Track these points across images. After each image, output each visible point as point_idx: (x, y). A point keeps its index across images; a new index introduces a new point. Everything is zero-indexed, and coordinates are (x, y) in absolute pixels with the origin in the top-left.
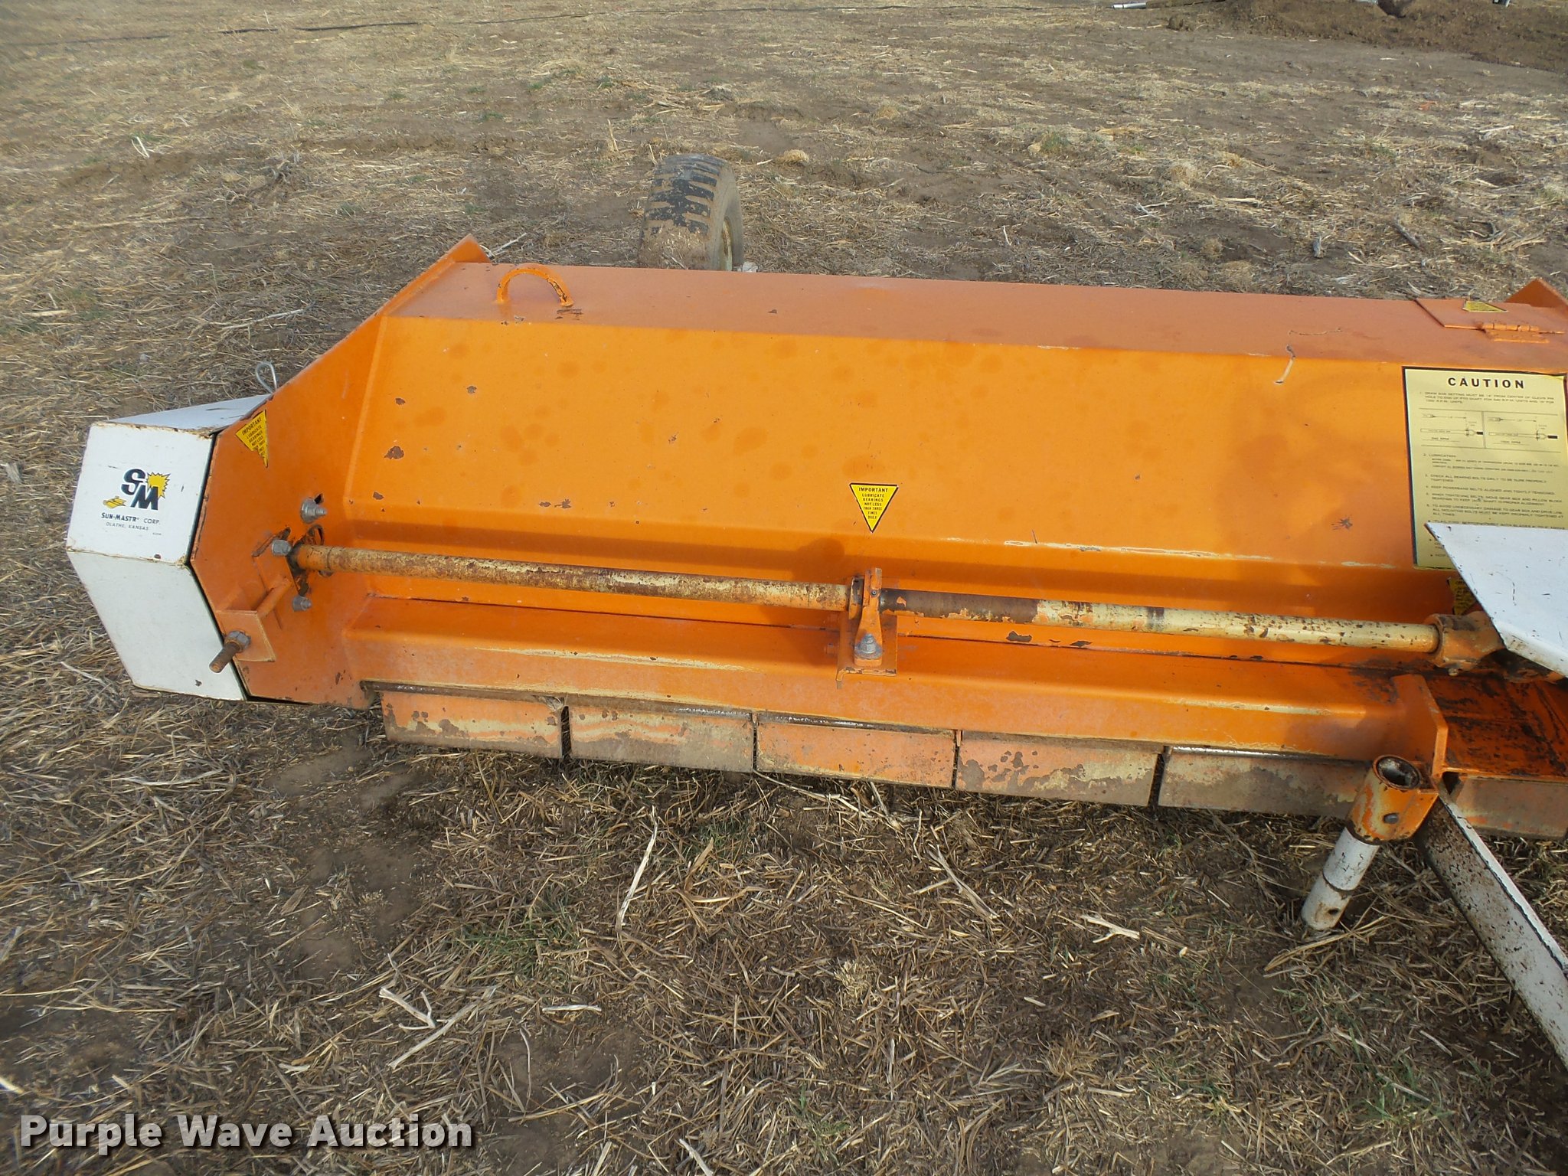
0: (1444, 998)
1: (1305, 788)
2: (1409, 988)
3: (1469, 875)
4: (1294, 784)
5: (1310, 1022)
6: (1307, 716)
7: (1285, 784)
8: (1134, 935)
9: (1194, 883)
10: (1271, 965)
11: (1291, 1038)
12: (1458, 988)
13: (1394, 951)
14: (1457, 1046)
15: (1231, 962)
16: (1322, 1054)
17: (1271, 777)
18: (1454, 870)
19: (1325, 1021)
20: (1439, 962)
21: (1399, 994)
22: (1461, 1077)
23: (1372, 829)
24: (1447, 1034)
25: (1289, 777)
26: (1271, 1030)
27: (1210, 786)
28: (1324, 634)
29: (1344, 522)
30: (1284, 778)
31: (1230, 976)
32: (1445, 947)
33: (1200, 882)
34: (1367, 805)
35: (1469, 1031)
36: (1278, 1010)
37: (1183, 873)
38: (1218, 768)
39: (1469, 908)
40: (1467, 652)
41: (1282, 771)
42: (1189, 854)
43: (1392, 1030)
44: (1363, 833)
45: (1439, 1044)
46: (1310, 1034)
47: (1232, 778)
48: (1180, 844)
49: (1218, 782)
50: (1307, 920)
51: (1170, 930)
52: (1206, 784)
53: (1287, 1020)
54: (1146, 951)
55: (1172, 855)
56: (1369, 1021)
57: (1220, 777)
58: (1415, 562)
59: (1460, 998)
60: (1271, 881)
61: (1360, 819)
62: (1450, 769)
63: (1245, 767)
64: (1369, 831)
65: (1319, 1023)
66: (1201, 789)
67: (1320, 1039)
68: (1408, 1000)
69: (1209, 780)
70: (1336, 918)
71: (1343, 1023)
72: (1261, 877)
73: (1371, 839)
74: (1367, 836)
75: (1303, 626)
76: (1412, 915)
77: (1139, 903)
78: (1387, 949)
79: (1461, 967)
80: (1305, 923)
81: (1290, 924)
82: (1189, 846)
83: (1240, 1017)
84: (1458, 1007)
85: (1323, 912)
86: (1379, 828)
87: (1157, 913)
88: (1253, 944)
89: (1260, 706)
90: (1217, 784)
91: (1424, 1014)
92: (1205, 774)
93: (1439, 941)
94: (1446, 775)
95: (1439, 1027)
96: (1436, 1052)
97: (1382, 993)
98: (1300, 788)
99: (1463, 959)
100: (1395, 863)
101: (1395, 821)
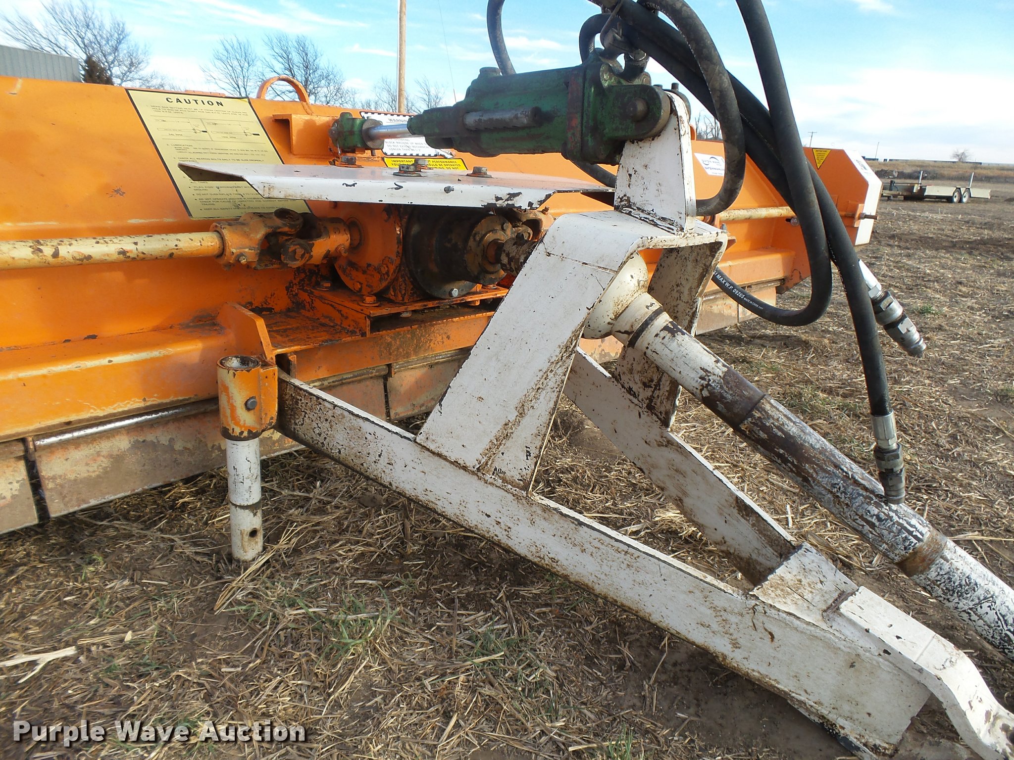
0: (363, 554)
1: (189, 446)
2: (336, 561)
3: (328, 425)
4: (178, 446)
5: (267, 620)
6: (153, 360)
7: (170, 448)
8: (70, 651)
9: (126, 582)
10: (219, 603)
11: (255, 642)
12: (368, 545)
13: (316, 546)
14: (384, 577)
15: (182, 620)
16: (286, 637)
17: (154, 446)
18: (317, 431)
19: (278, 610)
20: (348, 536)
21: (329, 569)
22: (395, 593)
23: (242, 423)
24: (374, 574)
25: (171, 440)
26: (233, 648)
27: (98, 476)
28: (120, 246)
29: (117, 191)
30: (167, 443)
31: (184, 631)
32: (348, 527)
33: (132, 579)
34: (228, 402)
35: (388, 564)
36: (236, 629)
37: (110, 580)
38: (98, 454)
39: (340, 452)
40: (246, 241)
41: (162, 436)
42: (114, 564)
43: (335, 592)
44: (237, 431)
45: (371, 582)
46: (270, 628)
47: (117, 459)
48: (100, 559)
49: (105, 468)
50: (239, 556)
51: (111, 629)
52: (93, 475)
53: (247, 631)
54: (87, 657)
55: (96, 573)
56: (313, 597)
57: (105, 463)
58: (190, 215)
59: (372, 549)
60: (199, 550)
61: (229, 419)
62: (280, 351)
63: (123, 443)
64: (241, 427)
65: (274, 616)
66: (92, 483)
67: (280, 627)
68: (338, 569)
69: (95, 470)
70: (260, 539)
71: (292, 605)
72: (189, 550)
73: (245, 434)
74: (242, 433)
75: (95, 241)
76: (317, 519)
77: (69, 625)
78: (311, 547)
79: (365, 532)
80: (238, 561)
81: (228, 570)
82: (112, 558)
83: (202, 655)
84: (373, 555)
85: (246, 538)
86: (247, 419)
87: (92, 622)
88: (199, 599)
89: (103, 361)
90: (106, 472)
91: (352, 571)
92: (87, 464)
93: (343, 524)
94: (279, 357)
95: (366, 573)
96: (372, 589)
97: (317, 574)
98: (186, 448)
99: (363, 527)
100: (294, 496)
101: (254, 403)
